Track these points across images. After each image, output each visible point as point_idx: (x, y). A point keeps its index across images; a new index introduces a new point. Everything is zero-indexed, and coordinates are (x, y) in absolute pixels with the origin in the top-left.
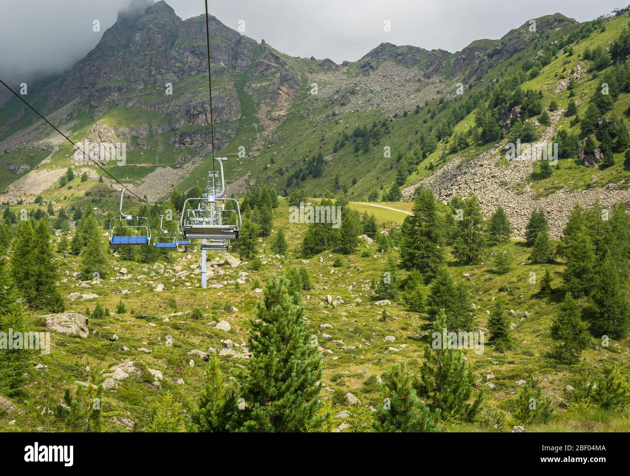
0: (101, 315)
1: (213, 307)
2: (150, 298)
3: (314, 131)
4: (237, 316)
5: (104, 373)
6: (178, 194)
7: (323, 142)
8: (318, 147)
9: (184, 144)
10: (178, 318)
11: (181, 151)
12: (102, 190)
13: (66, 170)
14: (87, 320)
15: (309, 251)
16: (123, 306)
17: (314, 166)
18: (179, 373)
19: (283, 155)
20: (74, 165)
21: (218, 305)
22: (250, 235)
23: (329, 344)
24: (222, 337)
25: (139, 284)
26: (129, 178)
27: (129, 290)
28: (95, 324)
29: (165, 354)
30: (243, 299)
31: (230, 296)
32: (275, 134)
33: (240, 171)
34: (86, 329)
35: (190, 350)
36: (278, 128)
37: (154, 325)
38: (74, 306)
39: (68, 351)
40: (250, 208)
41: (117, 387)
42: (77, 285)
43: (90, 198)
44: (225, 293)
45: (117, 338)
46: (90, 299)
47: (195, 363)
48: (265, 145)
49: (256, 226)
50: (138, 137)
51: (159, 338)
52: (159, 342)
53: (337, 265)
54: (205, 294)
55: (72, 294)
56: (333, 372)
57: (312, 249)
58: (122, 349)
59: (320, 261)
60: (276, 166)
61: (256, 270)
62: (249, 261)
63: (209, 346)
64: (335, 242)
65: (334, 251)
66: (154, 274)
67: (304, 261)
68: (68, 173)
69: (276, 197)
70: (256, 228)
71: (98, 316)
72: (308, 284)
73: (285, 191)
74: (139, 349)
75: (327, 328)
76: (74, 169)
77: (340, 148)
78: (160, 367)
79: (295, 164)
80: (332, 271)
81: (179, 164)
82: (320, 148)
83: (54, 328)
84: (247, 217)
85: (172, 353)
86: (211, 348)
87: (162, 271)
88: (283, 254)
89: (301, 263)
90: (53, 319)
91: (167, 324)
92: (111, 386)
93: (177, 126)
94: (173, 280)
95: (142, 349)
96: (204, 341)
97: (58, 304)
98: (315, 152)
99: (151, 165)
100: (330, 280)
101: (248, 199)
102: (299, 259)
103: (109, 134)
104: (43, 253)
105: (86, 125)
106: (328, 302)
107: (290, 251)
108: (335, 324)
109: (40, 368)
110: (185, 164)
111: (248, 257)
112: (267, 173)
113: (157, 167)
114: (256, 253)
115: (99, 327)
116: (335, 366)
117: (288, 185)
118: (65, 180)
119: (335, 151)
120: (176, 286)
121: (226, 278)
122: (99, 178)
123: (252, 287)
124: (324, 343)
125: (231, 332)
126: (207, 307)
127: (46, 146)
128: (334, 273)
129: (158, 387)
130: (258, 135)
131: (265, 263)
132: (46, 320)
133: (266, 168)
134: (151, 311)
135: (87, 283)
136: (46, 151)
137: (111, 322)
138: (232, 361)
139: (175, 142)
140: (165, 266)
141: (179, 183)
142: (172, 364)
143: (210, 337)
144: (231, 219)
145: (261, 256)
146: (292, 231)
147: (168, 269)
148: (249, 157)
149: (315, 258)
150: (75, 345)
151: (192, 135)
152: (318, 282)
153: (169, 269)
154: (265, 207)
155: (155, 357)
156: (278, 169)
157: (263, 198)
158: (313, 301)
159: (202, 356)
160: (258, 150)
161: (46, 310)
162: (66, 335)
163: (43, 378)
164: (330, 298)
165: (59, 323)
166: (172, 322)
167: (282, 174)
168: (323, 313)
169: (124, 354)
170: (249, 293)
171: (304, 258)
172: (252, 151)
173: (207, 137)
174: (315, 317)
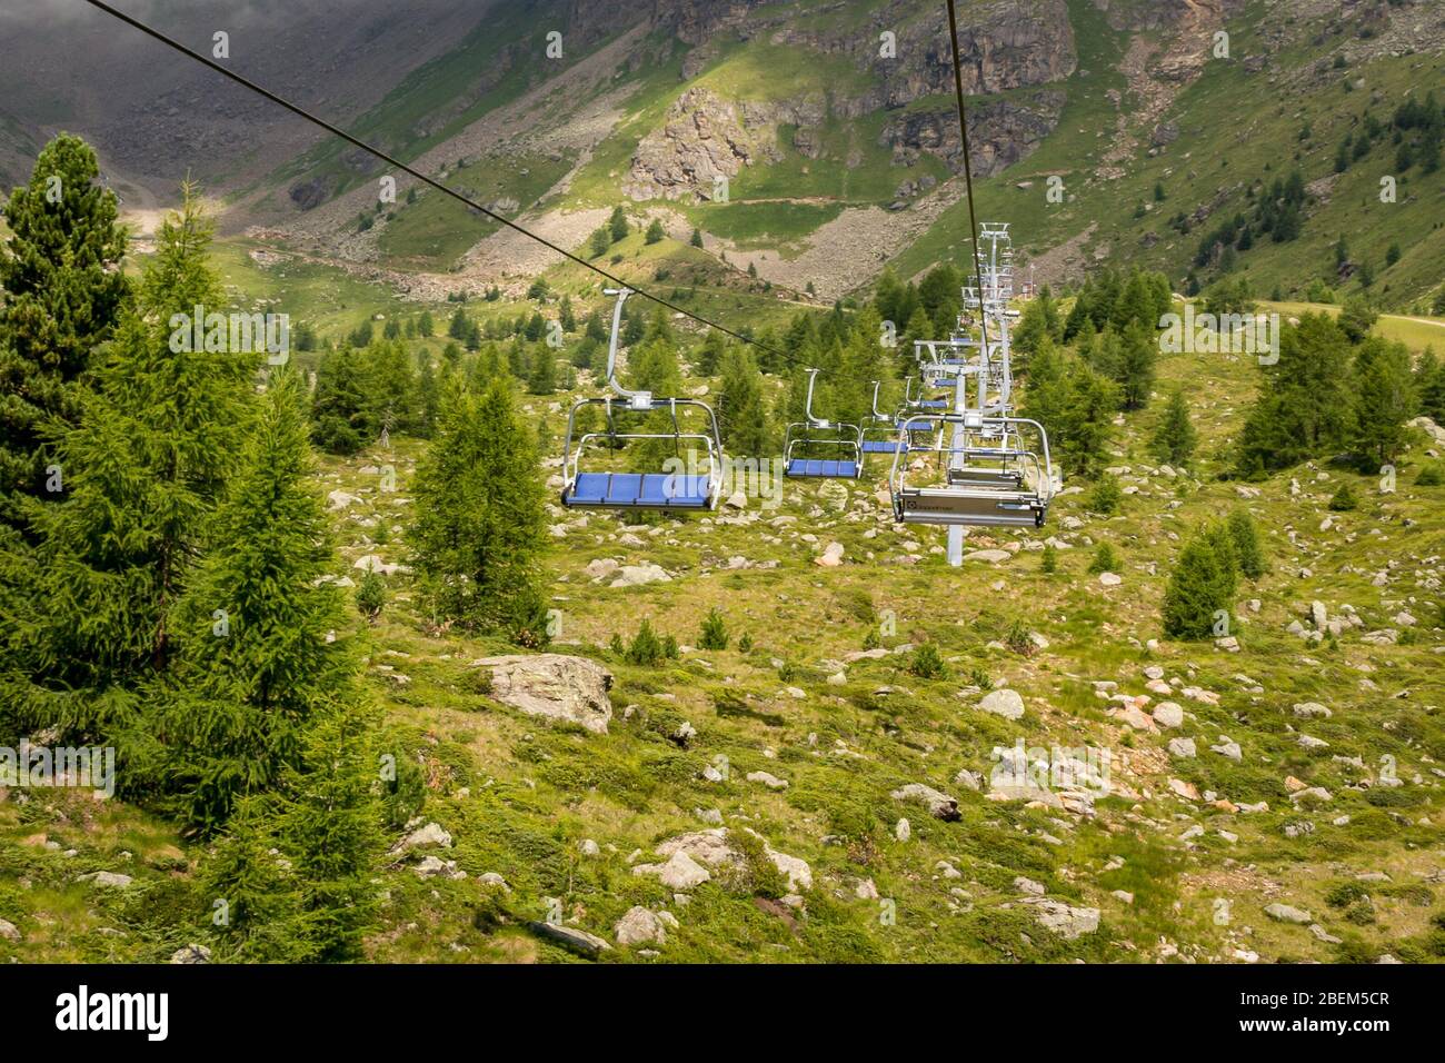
0: (652, 655)
1: (977, 625)
2: (803, 589)
3: (1281, 111)
4: (1044, 668)
5: (639, 861)
6: (896, 284)
7: (1306, 142)
8: (1291, 157)
9: (917, 146)
10: (872, 669)
11: (909, 165)
12: (700, 267)
13: (609, 212)
14: (607, 679)
15: (1259, 459)
16: (720, 626)
17: (1277, 208)
18: (861, 863)
19: (1190, 177)
20: (629, 199)
21: (991, 620)
22: (1091, 411)
23: (1319, 768)
24: (999, 740)
25: (777, 541)
26: (770, 236)
27: (749, 559)
28: (631, 685)
29: (826, 798)
30: (1064, 605)
31: (1026, 594)
32: (1170, 117)
33: (1069, 221)
34: (604, 704)
35: (899, 785)
36: (1178, 101)
37: (802, 694)
38: (595, 604)
39: (544, 777)
40: (1094, 328)
41: (662, 938)
42: (612, 537)
43: (667, 288)
44: (1014, 582)
45: (693, 731)
46: (638, 587)
47: (914, 828)
48: (1139, 148)
49: (1107, 385)
50: (797, 126)
51: (813, 737)
52: (813, 749)
53: (1342, 504)
54: (956, 583)
55: (596, 563)
56: (1335, 872)
57: (1267, 455)
58: (701, 777)
59: (1290, 492)
60: (1170, 209)
61: (1105, 510)
62: (1084, 485)
63: (959, 764)
64: (1338, 438)
65: (1334, 464)
66: (819, 512)
67: (1245, 490)
68: (612, 220)
69: (1167, 298)
70: (1108, 392)
71: (644, 659)
72: (1255, 561)
73: (1191, 277)
74: (751, 776)
75: (1315, 715)
76: (630, 211)
77: (1355, 160)
78: (808, 836)
79: (1222, 203)
80: (1326, 525)
81: (903, 200)
82: (1298, 157)
83: (513, 700)
84: (1085, 353)
85: (846, 793)
86: (964, 774)
87: (842, 506)
88: (1184, 465)
89: (1235, 495)
90: (510, 674)
91: (840, 691)
92: (643, 934)
93: (901, 97)
94: (870, 534)
95: (761, 776)
96: (945, 748)
97: (535, 621)
98: (1280, 169)
99: (829, 201)
100: (1320, 551)
101: (1089, 303)
102: (1230, 484)
103: (722, 118)
104: (498, 472)
105: (664, 93)
106: (1313, 621)
107: (1203, 455)
108: (1339, 704)
109: (431, 872)
110: (919, 198)
111: (1081, 471)
112: (1143, 226)
113: (843, 206)
114: (1107, 460)
115: (642, 696)
116: (1339, 851)
117: (1202, 261)
118: (606, 238)
119: (1341, 167)
120: (878, 550)
121: (1017, 532)
122: (692, 233)
123: (1091, 561)
124: (1305, 764)
125: (1027, 721)
126: (961, 623)
127: (560, 149)
128: (1332, 529)
129: (795, 913)
130: (1122, 122)
131: (1129, 490)
132: (492, 677)
133: (1140, 214)
134: (804, 629)
135: (638, 533)
136: (562, 163)
137: (678, 681)
138: (1023, 820)
139: (893, 141)
140: (851, 491)
141: (900, 250)
142: (844, 830)
143: (961, 735)
144: (1037, 359)
145: (1120, 470)
146: (1208, 396)
147: (857, 497)
148: (1094, 180)
149: (1278, 480)
150: (565, 760)
151: (941, 121)
152: (1282, 555)
153: (861, 497)
154: (1133, 327)
155: (796, 805)
156: (1175, 215)
157: (1129, 300)
158: (1269, 616)
159: (935, 806)
160: (1120, 163)
161: (500, 639)
162: (543, 724)
163: (438, 907)
164: (1320, 609)
165: (528, 687)
166: (852, 687)
167: (1185, 231)
168: (1302, 664)
169: (705, 791)
170: (1081, 585)
171: (1244, 479)
172: (1102, 164)
173: (980, 128)
174: (1278, 678)
